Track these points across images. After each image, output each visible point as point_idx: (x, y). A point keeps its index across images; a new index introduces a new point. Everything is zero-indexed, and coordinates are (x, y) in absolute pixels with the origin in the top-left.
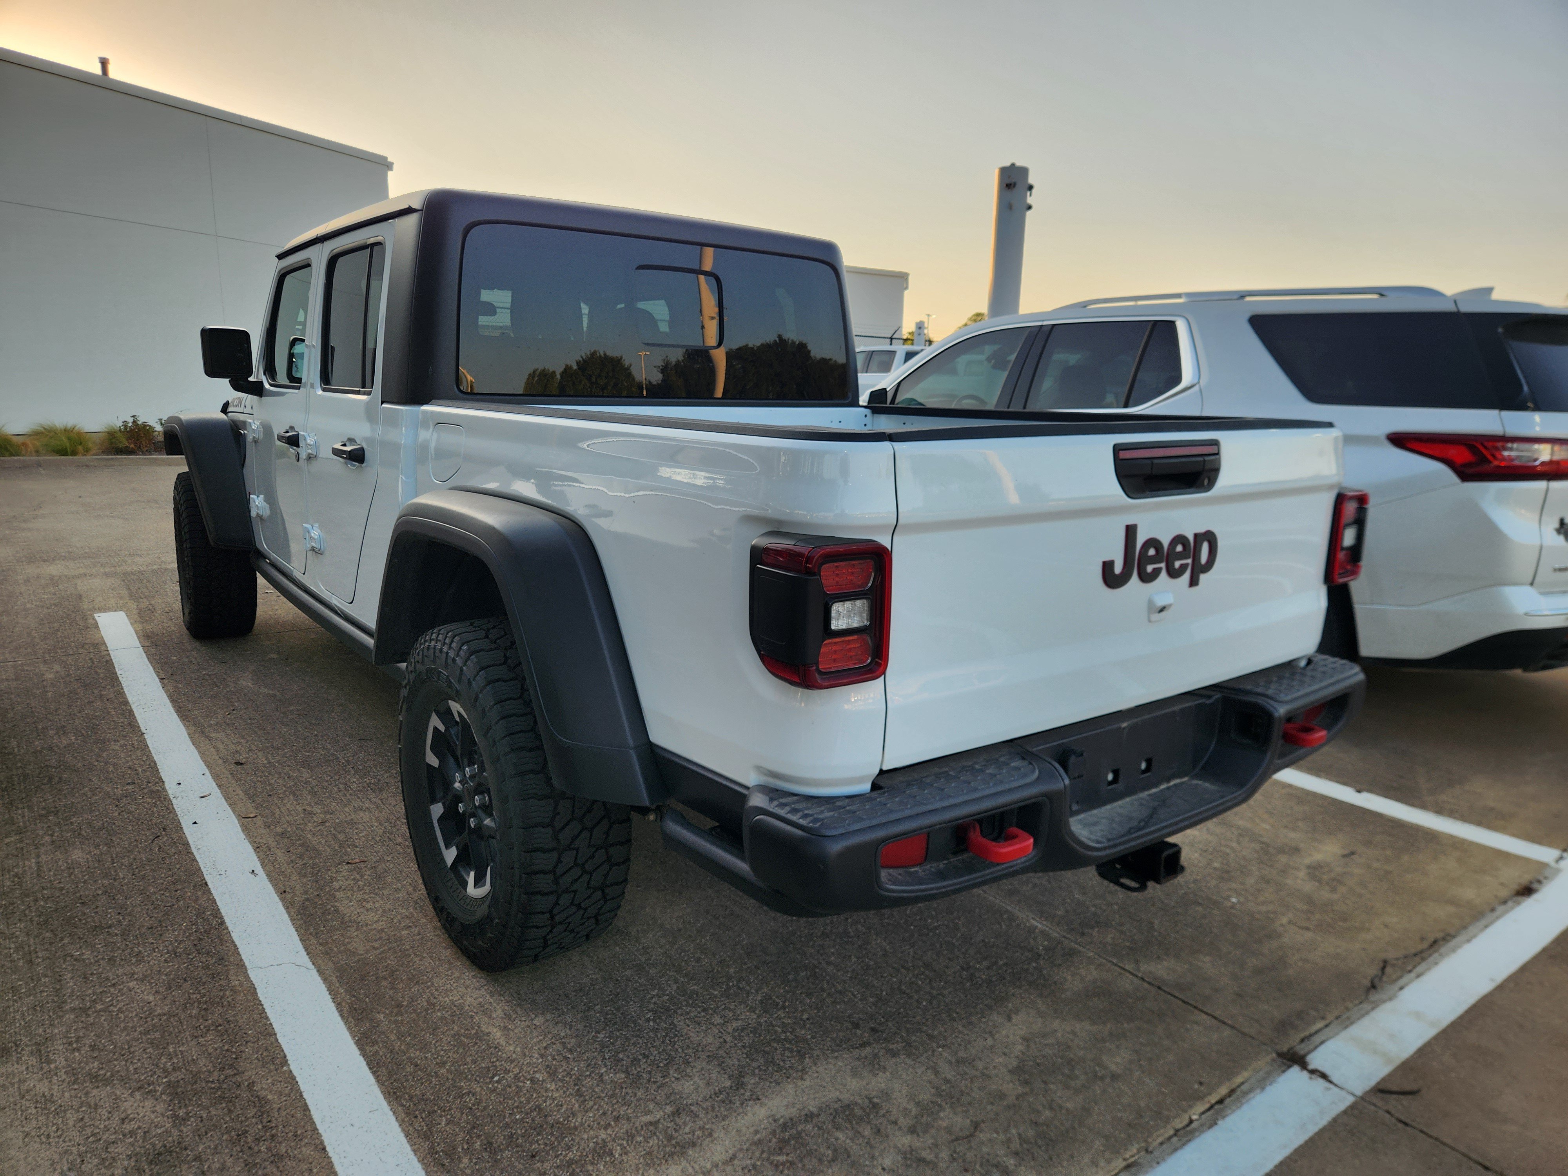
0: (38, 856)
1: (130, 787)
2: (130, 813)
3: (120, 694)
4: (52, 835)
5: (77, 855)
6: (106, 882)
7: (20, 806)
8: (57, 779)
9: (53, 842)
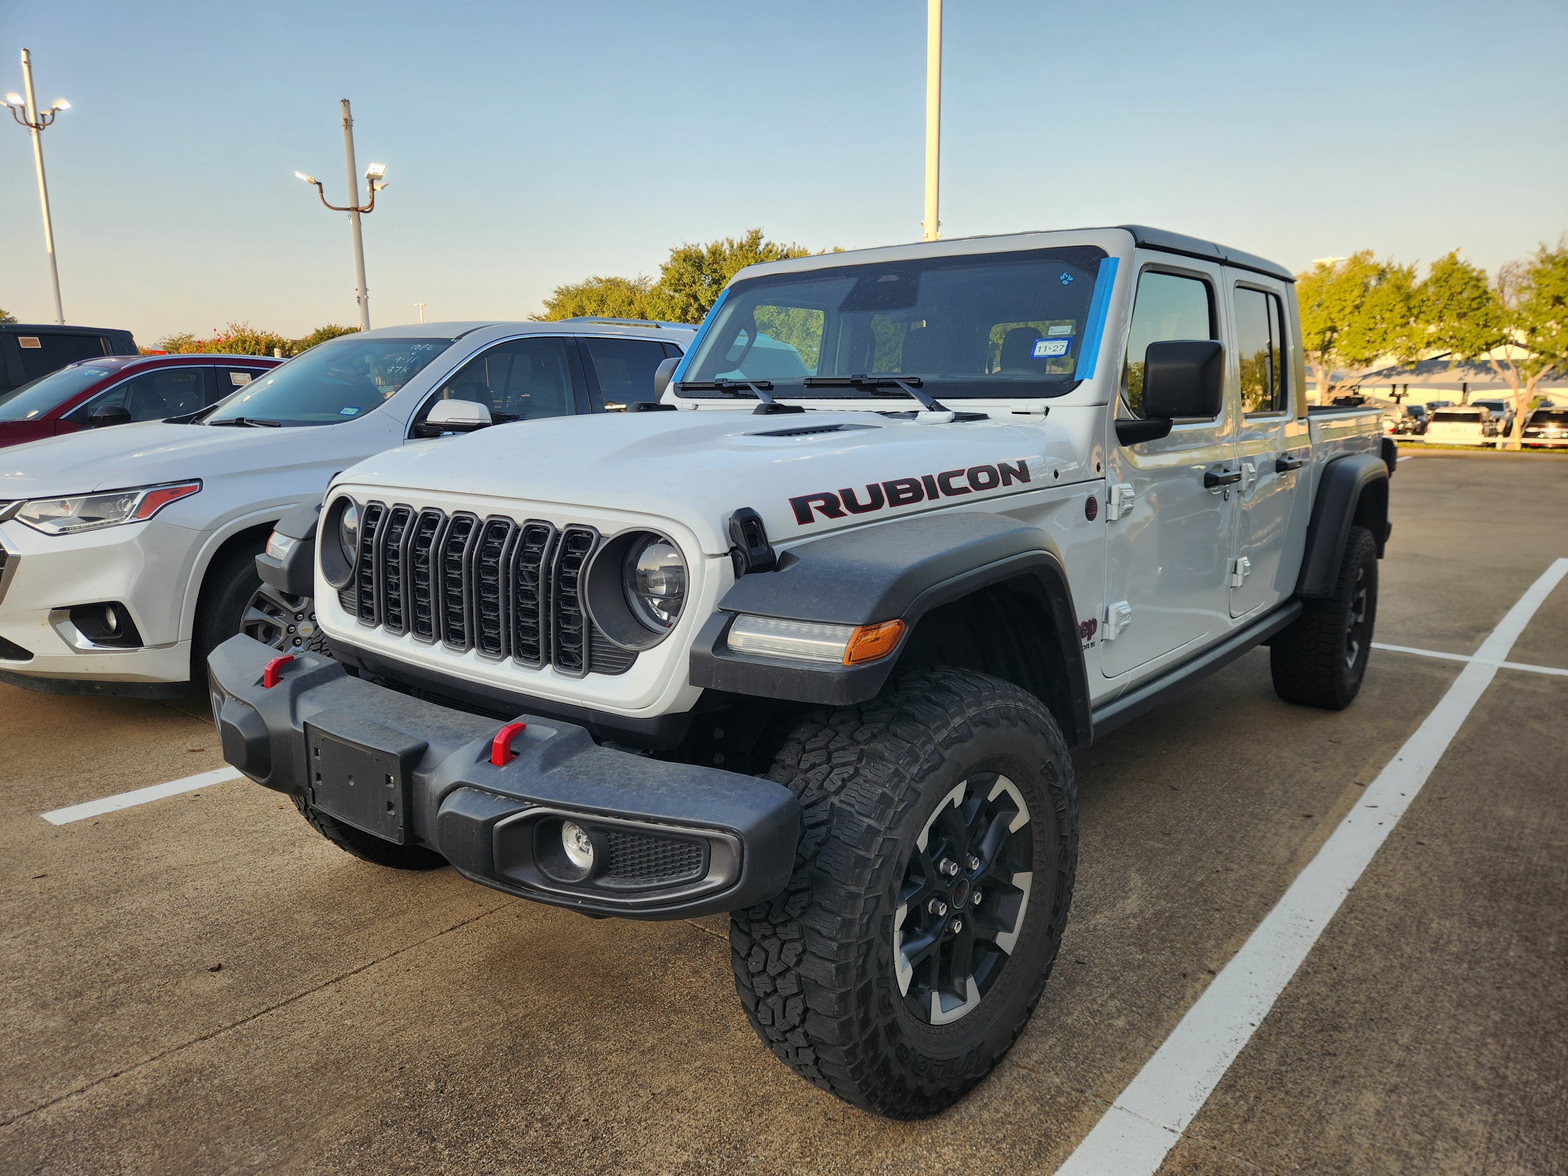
0: (1540, 824)
1: (1424, 841)
2: (1444, 822)
3: (1304, 974)
4: (1522, 833)
5: (1509, 812)
6: (1499, 792)
7: (1539, 869)
8: (1488, 880)
9: (1523, 828)
